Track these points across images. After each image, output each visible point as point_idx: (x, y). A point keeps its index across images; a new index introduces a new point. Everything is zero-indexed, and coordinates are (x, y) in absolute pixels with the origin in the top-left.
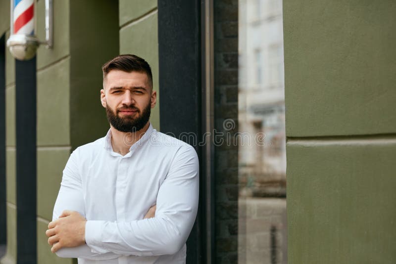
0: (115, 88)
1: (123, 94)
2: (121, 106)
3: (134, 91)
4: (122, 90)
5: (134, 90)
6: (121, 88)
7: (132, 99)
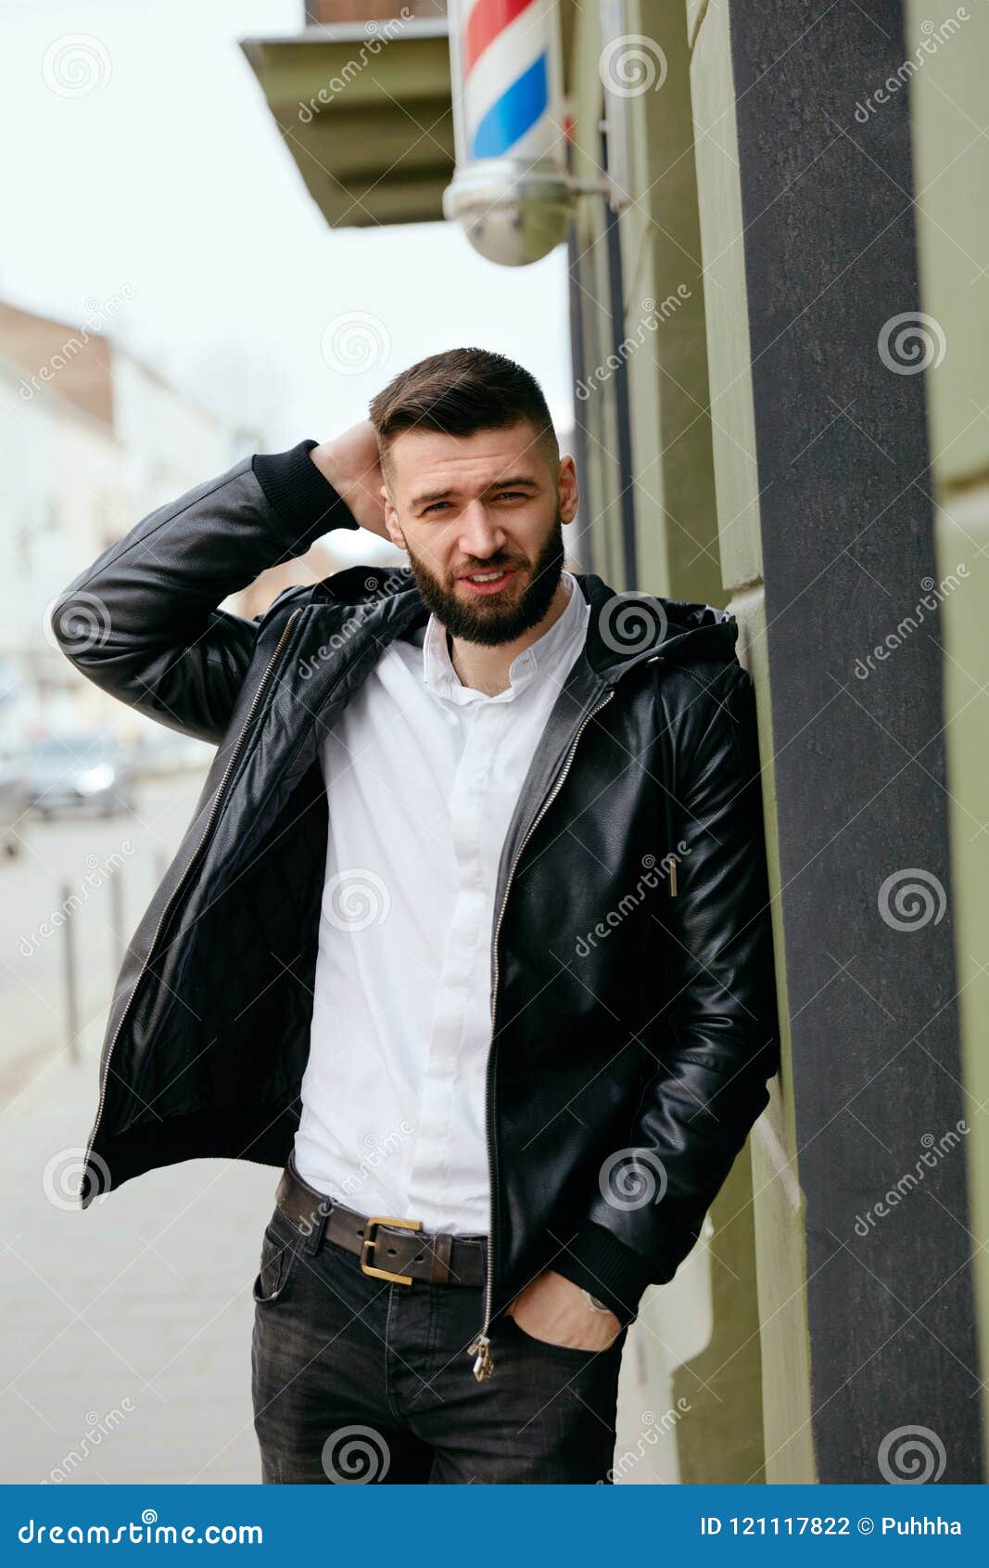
0: (425, 498)
1: (459, 513)
2: (460, 560)
3: (497, 498)
4: (450, 499)
5: (496, 495)
6: (448, 493)
7: (492, 532)
